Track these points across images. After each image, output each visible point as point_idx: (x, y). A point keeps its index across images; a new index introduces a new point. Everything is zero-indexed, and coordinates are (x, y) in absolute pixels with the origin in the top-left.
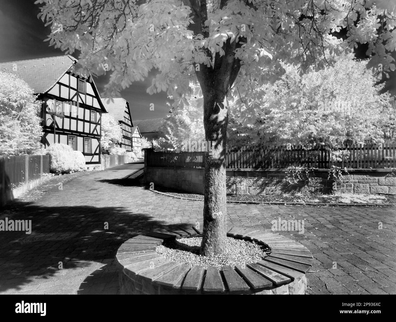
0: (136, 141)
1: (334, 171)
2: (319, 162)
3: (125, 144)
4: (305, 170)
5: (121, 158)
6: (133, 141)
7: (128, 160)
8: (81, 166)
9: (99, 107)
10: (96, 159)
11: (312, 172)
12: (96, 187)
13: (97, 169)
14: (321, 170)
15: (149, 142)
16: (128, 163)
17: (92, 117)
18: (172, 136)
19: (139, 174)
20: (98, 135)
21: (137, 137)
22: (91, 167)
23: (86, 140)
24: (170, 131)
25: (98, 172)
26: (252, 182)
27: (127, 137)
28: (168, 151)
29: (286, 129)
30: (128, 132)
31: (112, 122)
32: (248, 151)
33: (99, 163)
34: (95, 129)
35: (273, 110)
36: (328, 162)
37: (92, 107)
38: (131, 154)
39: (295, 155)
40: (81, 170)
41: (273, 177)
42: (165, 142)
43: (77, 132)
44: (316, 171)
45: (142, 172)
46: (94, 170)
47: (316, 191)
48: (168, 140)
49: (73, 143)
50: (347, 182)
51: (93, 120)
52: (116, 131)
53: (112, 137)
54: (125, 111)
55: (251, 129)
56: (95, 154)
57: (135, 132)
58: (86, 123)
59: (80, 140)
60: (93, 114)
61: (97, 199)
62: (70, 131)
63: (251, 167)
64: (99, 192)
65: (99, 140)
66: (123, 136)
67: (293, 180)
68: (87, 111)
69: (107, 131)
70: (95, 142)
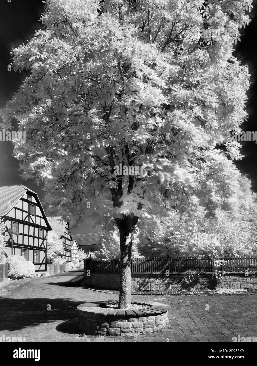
0: (74, 253)
1: (216, 274)
2: (207, 268)
3: (65, 256)
4: (197, 273)
5: (62, 267)
6: (72, 252)
7: (68, 269)
8: (32, 273)
9: (46, 226)
10: (43, 267)
11: (202, 274)
12: (48, 287)
13: (44, 276)
14: (208, 273)
15: (86, 254)
16: (68, 271)
17: (40, 234)
18: (105, 250)
19: (79, 279)
20: (44, 248)
21: (75, 250)
22: (40, 274)
23: (35, 252)
24: (104, 246)
25: (45, 278)
26: (162, 281)
27: (67, 249)
28: (102, 261)
29: (184, 245)
30: (68, 245)
31: (55, 237)
32: (159, 260)
33: (46, 270)
34: (43, 243)
35: (175, 233)
36: (213, 268)
37: (40, 226)
38: (71, 264)
39: (191, 262)
40: (32, 276)
41: (175, 278)
42: (100, 254)
43: (28, 246)
44: (204, 274)
45: (81, 277)
46: (42, 276)
47: (205, 287)
48: (103, 252)
49: (25, 255)
50: (225, 281)
51: (41, 236)
52: (59, 245)
53: (55, 249)
54: (66, 228)
55: (162, 245)
56: (43, 263)
57: (74, 245)
58: (35, 239)
59: (31, 252)
60: (41, 232)
61: (51, 294)
62: (23, 245)
63: (161, 271)
64: (51, 290)
65: (45, 252)
66: (65, 248)
67: (189, 280)
68: (37, 229)
69: (51, 245)
70: (42, 254)
